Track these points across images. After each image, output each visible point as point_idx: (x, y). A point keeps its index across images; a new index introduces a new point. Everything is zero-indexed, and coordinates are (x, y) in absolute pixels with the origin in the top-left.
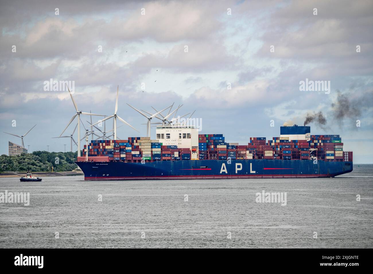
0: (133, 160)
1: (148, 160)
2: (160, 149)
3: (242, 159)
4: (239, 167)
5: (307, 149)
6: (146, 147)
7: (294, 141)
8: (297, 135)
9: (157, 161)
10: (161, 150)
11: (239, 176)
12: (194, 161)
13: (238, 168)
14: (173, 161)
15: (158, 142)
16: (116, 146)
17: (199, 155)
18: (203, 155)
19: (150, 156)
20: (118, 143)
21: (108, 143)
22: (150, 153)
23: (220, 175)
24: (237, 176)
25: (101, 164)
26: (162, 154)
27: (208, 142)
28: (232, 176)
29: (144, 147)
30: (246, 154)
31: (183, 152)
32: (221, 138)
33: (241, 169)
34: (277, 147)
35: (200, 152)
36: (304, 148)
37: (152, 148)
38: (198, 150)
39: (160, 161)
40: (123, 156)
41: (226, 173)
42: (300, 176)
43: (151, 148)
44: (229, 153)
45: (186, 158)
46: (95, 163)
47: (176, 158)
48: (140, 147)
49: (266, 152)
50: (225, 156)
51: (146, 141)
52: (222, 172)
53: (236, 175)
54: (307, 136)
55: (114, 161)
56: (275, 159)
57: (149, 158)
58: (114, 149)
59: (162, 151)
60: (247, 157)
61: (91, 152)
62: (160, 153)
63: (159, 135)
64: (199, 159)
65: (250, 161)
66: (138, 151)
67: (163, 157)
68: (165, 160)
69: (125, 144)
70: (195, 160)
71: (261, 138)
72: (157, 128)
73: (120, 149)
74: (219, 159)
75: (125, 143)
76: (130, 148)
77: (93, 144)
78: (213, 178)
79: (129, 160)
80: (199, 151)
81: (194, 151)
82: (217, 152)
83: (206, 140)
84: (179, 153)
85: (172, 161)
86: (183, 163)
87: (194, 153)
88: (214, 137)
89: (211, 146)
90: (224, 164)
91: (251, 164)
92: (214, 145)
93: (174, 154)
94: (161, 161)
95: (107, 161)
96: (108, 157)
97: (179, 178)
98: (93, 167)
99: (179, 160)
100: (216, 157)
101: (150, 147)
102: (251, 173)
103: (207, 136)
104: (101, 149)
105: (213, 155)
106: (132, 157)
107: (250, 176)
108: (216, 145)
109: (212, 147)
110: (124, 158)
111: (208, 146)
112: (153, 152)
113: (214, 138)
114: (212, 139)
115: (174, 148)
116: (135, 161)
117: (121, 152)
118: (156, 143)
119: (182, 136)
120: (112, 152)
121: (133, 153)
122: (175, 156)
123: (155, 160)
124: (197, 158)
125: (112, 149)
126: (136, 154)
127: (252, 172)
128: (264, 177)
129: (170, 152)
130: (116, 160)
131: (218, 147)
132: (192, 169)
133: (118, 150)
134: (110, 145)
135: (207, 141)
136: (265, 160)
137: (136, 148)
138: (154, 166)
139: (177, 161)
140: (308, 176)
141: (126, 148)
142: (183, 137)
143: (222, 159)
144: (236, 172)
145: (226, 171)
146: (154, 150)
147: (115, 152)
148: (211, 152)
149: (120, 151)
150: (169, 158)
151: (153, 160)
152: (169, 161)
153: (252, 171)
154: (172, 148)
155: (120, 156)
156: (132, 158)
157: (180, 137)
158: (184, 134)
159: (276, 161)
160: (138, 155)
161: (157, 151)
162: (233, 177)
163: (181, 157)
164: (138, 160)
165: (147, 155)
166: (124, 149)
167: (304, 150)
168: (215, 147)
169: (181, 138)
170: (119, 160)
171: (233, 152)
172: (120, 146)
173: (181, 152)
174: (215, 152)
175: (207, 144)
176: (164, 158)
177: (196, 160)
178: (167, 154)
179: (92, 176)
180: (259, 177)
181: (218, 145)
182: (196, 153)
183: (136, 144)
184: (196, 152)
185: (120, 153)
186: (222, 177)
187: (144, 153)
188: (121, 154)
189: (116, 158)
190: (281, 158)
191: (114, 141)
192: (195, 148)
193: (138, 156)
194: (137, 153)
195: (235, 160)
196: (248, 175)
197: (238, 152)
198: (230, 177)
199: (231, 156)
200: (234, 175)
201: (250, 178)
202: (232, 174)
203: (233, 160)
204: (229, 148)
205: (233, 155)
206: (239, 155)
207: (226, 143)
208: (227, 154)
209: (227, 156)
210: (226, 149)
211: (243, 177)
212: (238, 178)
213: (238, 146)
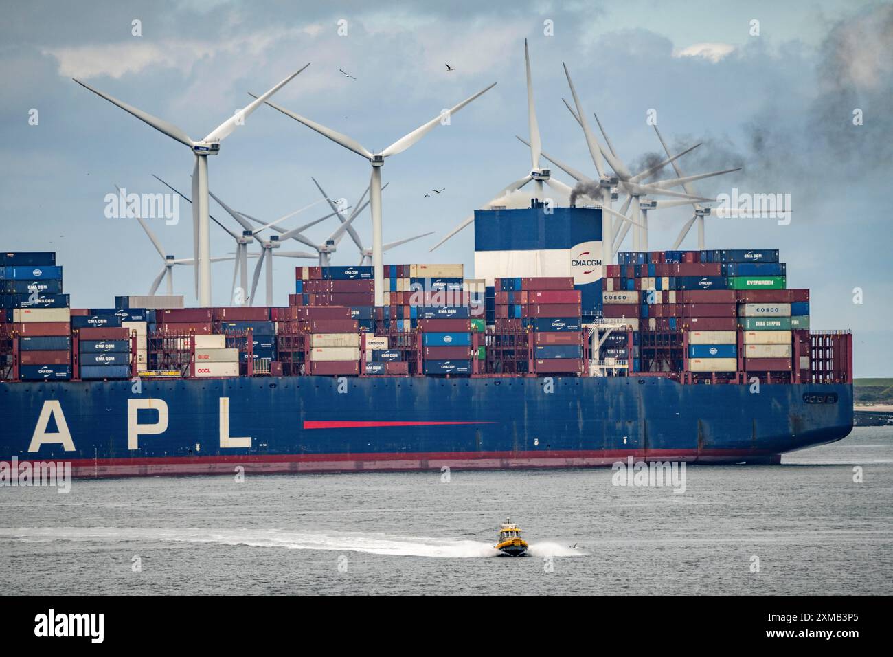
3: (173, 378)
4: (148, 416)
5: (569, 320)
7: (508, 284)
8: (538, 251)
11: (150, 463)
13: (140, 421)
24: (134, 463)
28: (108, 464)
30: (191, 352)
32: (38, 273)
33: (161, 427)
34: (401, 317)
36: (553, 319)
41: (69, 446)
42: (525, 462)
44: (85, 346)
49: (316, 339)
50: (58, 361)
52: (43, 446)
53: (125, 456)
54: (585, 258)
56: (379, 373)
60: (198, 366)
65: (217, 386)
71: (346, 268)
74: (25, 380)
82: (11, 343)
88: (1, 269)
90: (57, 403)
91: (224, 403)
100: (8, 367)
102: (222, 446)
107: (216, 462)
108: (8, 306)
113: (3, 272)
127: (226, 441)
128: (302, 466)
136: (313, 378)
140: (576, 461)
143: (42, 380)
144: (133, 444)
145: (64, 438)
153: (231, 435)
159: (382, 386)
162: (111, 470)
167: (554, 330)
168: (7, 318)
171: (109, 341)
174: (4, 343)
180: (274, 466)
181: (20, 307)
190: (412, 369)
195: (124, 382)
196: (202, 458)
197: (161, 341)
198: (92, 467)
199: (101, 364)
200: (121, 460)
201: (217, 471)
202: (108, 456)
203: (113, 382)
204: (93, 321)
205: (113, 359)
206: (168, 354)
207: (69, 295)
208: (75, 351)
209: (75, 362)
210: (67, 328)
211: (175, 471)
212: (143, 472)
213: (167, 310)
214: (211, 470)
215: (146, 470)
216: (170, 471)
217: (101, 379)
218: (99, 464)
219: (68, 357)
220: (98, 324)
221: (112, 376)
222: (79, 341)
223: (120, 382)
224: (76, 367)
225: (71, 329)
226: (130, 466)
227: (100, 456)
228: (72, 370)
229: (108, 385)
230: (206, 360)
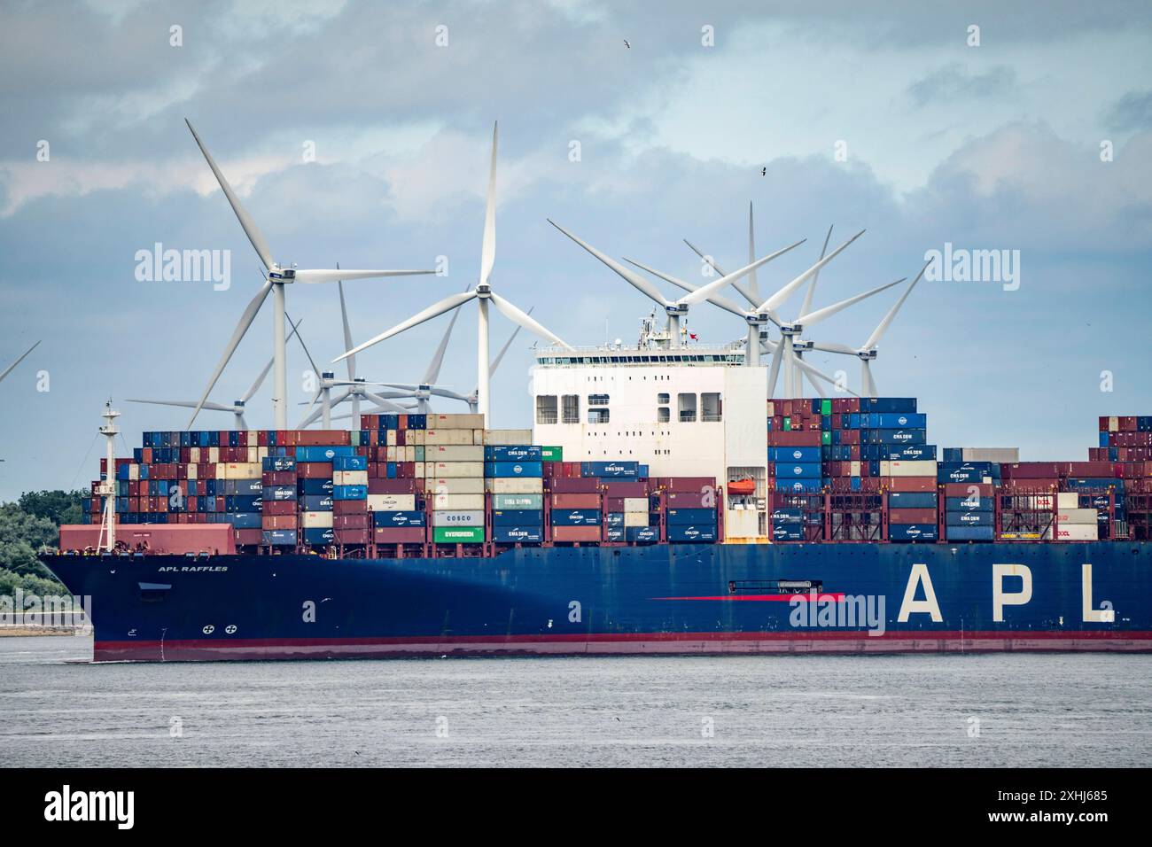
0: (379, 545)
1: (465, 545)
2: (535, 484)
3: (1034, 542)
4: (1012, 584)
6: (452, 469)
9: (520, 552)
10: (545, 485)
11: (1015, 637)
12: (743, 553)
13: (1006, 589)
14: (617, 553)
15: (525, 442)
16: (278, 464)
17: (770, 514)
18: (796, 519)
19: (478, 519)
20: (290, 449)
21: (233, 445)
22: (479, 502)
23: (899, 633)
24: (999, 637)
25: (185, 569)
26: (547, 511)
27: (829, 443)
28: (973, 637)
29: (440, 471)
30: (1055, 510)
31: (673, 496)
32: (903, 421)
33: (1023, 597)
35: (779, 500)
37: (488, 475)
38: (763, 490)
39: (534, 551)
40: (317, 519)
41: (937, 617)
43: (482, 475)
44: (951, 504)
45: (692, 533)
46: (155, 560)
47: (631, 532)
48: (419, 471)
50: (925, 521)
51: (456, 437)
52: (912, 615)
53: (992, 630)
55: (261, 551)
57: (471, 534)
58: (265, 481)
59: (547, 495)
60: (1061, 528)
61: (139, 497)
62: (539, 506)
63: (547, 405)
64: (773, 538)
65: (1079, 551)
66: (407, 492)
67: (556, 529)
68: (570, 544)
69: (330, 454)
70: (749, 542)
72: (542, 361)
73: (300, 480)
74: (894, 541)
75: (332, 446)
76: (358, 478)
77: (155, 455)
78: (853, 648)
79: (350, 547)
80: (771, 491)
81: (740, 495)
82: (879, 500)
83: (822, 429)
84: (654, 502)
85: (610, 552)
86: (672, 560)
87: (739, 507)
88: (863, 416)
89: (844, 464)
90: (924, 567)
91: (1087, 569)
92: (862, 460)
93: (623, 513)
94: (546, 550)
95: (223, 552)
96: (226, 526)
97: (650, 646)
98: (143, 586)
99: (652, 542)
100: (874, 528)
101: (478, 469)
102: (1085, 619)
103: (826, 410)
104: (192, 481)
105: (856, 516)
106: (372, 526)
107: (1079, 638)
108: (872, 458)
109: (855, 468)
110: (324, 530)
111: (829, 466)
112: (497, 498)
113: (866, 420)
114: (852, 426)
115: (621, 476)
116: (389, 549)
117: (308, 499)
118: (510, 448)
119: (674, 406)
120: (254, 497)
121: (377, 503)
122: (630, 521)
123: (510, 545)
124: (758, 536)
125: (252, 481)
126: (395, 508)
127: (1089, 614)
129: (594, 501)
130: (276, 547)
131: (888, 468)
132: (730, 599)
133: (285, 488)
134: (246, 461)
135: (827, 435)
137: (401, 477)
138: (504, 581)
139: (637, 550)
141: (335, 473)
142: (683, 414)
143: (910, 541)
144: (998, 616)
145: (931, 607)
146: (499, 485)
147: (268, 500)
148: (849, 500)
149: (299, 493)
150: (593, 533)
151: (498, 544)
152: (591, 549)
153: (1095, 607)
154: (611, 476)
155: (300, 519)
156: (371, 535)
157: (665, 412)
158: (687, 398)
160: (405, 513)
161: (522, 490)
162: (977, 644)
163: (663, 528)
164: (406, 545)
165: (461, 514)
166: (324, 481)
168: (871, 471)
169: (667, 420)
170: (291, 547)
172: (300, 464)
173: (663, 499)
174: (871, 500)
175: (823, 454)
176: (559, 533)
177: (754, 542)
178: (581, 511)
179: (140, 636)
180: (1138, 644)
181: (888, 459)
182: (751, 507)
183: (395, 454)
184: (755, 500)
185: (299, 503)
186: (909, 642)
187: (439, 503)
188: (304, 510)
189: (278, 531)
191: (266, 438)
192: (748, 476)
193: (407, 525)
194: (405, 502)
195: (990, 545)
196: (1066, 632)
197: (1009, 500)
198: (958, 641)
199: (967, 524)
200: (986, 633)
201: (1080, 648)
202: (974, 629)
203: (977, 545)
204: (955, 476)
205: (978, 518)
206: (1020, 514)
207: (935, 446)
208: (942, 510)
209: (942, 522)
210: (934, 483)
211: (1039, 647)
212: (1008, 648)
213: (1015, 464)
214: (1075, 647)
215: (1011, 645)
216: (1035, 647)
217: (966, 541)
218: (965, 637)
219: (935, 516)
220: (960, 479)
221: (977, 538)
222: (945, 498)
223: (985, 545)
224: (942, 527)
225: (938, 484)
226: (995, 641)
227: (967, 628)
228: (938, 531)
229: (973, 548)
230: (1066, 522)
